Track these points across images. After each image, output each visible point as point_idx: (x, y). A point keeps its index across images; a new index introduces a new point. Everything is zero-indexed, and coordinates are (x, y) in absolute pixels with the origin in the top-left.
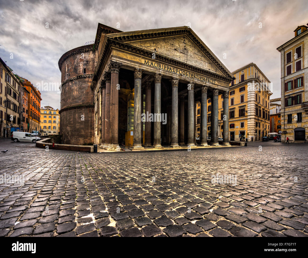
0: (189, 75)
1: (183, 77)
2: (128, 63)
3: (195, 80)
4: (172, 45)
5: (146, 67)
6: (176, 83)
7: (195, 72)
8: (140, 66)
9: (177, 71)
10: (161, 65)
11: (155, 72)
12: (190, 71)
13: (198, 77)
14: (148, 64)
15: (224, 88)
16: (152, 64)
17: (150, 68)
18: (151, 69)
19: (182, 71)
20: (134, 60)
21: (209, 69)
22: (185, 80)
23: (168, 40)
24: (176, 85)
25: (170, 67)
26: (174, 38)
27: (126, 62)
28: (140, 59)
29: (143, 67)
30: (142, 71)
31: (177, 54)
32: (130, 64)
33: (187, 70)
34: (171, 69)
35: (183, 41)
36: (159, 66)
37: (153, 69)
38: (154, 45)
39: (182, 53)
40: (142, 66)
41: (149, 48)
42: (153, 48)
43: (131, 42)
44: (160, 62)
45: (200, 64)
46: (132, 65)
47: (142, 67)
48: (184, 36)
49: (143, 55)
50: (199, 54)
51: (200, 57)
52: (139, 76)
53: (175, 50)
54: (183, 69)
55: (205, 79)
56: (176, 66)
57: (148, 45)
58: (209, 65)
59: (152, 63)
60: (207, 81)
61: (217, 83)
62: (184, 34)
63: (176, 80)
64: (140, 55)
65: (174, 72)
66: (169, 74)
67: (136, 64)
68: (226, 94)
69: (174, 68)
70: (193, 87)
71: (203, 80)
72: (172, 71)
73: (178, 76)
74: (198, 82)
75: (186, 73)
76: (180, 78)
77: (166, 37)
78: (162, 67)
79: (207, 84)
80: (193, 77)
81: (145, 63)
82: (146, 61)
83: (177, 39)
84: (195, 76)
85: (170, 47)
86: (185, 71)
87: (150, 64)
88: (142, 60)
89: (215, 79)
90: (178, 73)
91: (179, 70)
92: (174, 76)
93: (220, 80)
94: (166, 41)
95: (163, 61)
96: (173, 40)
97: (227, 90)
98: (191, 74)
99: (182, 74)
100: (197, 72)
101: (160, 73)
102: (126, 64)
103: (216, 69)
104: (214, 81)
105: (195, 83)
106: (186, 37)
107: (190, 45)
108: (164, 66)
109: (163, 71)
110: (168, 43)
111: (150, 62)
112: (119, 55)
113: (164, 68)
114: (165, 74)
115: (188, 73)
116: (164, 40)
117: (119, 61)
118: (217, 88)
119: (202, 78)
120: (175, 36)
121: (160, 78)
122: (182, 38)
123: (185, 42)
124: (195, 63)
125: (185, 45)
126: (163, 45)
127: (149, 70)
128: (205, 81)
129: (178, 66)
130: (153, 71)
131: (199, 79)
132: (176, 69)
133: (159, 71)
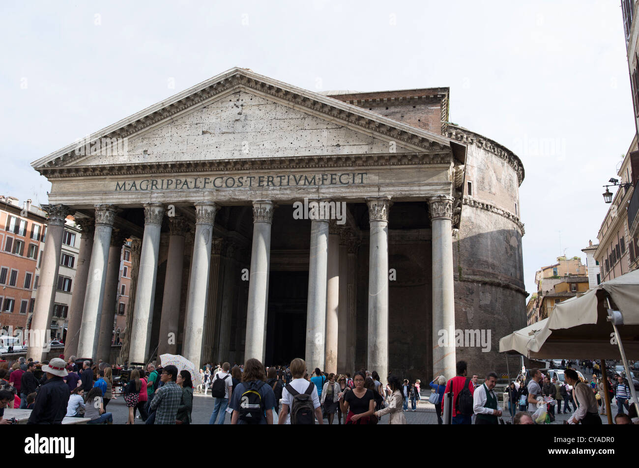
0: (248, 183)
3: (269, 192)
4: (197, 124)
5: (116, 197)
7: (268, 169)
8: (104, 197)
9: (205, 183)
10: (159, 181)
11: (139, 201)
12: (248, 172)
13: (285, 182)
14: (125, 189)
16: (134, 185)
17: (126, 197)
18: (130, 197)
19: (225, 179)
20: (92, 190)
22: (232, 200)
23: (185, 119)
25: (183, 180)
26: (205, 107)
27: (74, 198)
28: (106, 182)
29: (110, 199)
30: (106, 207)
31: (211, 142)
32: (83, 200)
33: (240, 172)
34: (186, 182)
35: (232, 104)
36: (153, 185)
37: (133, 196)
38: (145, 142)
39: (227, 133)
40: (107, 197)
41: (131, 153)
42: (141, 151)
44: (153, 175)
45: (295, 142)
46: (88, 200)
47: (107, 199)
48: (238, 90)
49: (110, 175)
50: (294, 116)
51: (299, 122)
52: (100, 219)
53: (204, 133)
55: (314, 178)
56: (199, 173)
58: (334, 133)
59: (134, 183)
60: (328, 181)
61: (377, 178)
62: (232, 87)
63: (201, 207)
64: (103, 175)
65: (195, 188)
66: (180, 196)
67: (94, 197)
69: (196, 177)
70: (261, 212)
71: (305, 184)
72: (188, 188)
73: (208, 196)
74: (282, 194)
75: (236, 180)
76: (215, 199)
77: (176, 115)
78: (159, 186)
79: (324, 193)
80: (265, 183)
81: (116, 190)
82: (121, 183)
83: (213, 106)
84: (272, 181)
85: (189, 132)
86: (232, 176)
87: (128, 187)
88: (110, 184)
89: (360, 168)
90: (210, 186)
91: (212, 179)
92: (194, 198)
93: (388, 167)
94: (180, 122)
95: (160, 173)
96: (199, 114)
97: (436, 190)
98: (257, 178)
99: (224, 185)
100: (274, 168)
101: (154, 200)
102: (74, 202)
103: (371, 135)
104: (362, 174)
105: (272, 201)
106: (242, 90)
107: (257, 103)
108: (165, 181)
109: (163, 194)
110: (184, 126)
111: (129, 182)
112: (63, 189)
113: (165, 186)
114: (168, 199)
115: (245, 178)
116: (173, 122)
117: (61, 200)
118: (376, 194)
119: (303, 178)
120: (204, 102)
121: (152, 213)
122: (229, 98)
123: (240, 103)
124: (274, 146)
125: (239, 110)
126: (169, 134)
127: (124, 200)
128: (315, 184)
129: (206, 171)
130: (135, 200)
131: (288, 185)
132: (202, 179)
133: (151, 198)
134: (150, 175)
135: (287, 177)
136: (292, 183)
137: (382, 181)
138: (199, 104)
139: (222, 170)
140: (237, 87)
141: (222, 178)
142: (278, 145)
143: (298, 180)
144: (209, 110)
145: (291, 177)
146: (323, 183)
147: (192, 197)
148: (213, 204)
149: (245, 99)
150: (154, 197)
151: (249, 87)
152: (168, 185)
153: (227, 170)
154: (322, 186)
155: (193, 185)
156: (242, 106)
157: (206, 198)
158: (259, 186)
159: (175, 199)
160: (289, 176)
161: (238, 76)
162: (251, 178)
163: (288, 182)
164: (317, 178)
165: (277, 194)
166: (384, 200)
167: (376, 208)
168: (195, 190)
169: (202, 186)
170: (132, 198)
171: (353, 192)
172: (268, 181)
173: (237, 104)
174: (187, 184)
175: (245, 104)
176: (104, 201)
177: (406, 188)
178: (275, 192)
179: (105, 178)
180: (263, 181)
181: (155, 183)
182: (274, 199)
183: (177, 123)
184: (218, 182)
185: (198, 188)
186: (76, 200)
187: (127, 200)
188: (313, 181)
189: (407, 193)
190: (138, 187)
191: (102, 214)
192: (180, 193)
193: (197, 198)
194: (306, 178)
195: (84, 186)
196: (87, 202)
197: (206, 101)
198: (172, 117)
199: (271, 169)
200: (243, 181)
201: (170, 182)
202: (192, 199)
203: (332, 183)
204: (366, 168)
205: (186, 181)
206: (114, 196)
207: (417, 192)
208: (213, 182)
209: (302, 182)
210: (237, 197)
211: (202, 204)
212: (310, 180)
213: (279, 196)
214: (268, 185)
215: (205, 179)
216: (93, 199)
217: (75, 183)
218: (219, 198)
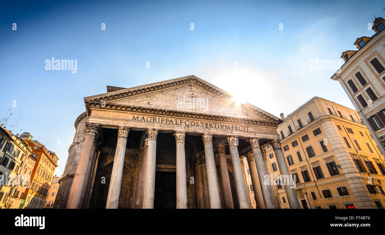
0: (201, 125)
1: (192, 130)
2: (109, 122)
3: (212, 130)
4: (173, 95)
5: (134, 123)
6: (180, 137)
7: (211, 120)
8: (126, 123)
9: (181, 122)
10: (157, 118)
11: (146, 127)
12: (201, 120)
13: (217, 126)
14: (138, 120)
15: (268, 136)
16: (143, 118)
17: (139, 124)
18: (142, 124)
19: (190, 122)
20: (118, 118)
21: (235, 114)
22: (195, 132)
23: (168, 92)
24: (180, 140)
25: (170, 119)
26: (176, 89)
27: (107, 121)
28: (127, 115)
30: (128, 128)
32: (113, 123)
33: (197, 119)
35: (188, 90)
36: (154, 120)
37: (144, 124)
38: (148, 98)
40: (128, 123)
41: (141, 102)
42: (146, 102)
43: (116, 100)
44: (155, 115)
45: (218, 110)
46: (115, 123)
48: (191, 85)
49: (131, 111)
50: (215, 99)
51: (218, 102)
52: (123, 134)
54: (190, 119)
55: (229, 126)
56: (178, 117)
57: (140, 100)
60: (235, 129)
61: (253, 129)
62: (189, 83)
63: (181, 134)
64: (127, 111)
65: (176, 124)
67: (119, 122)
68: (275, 144)
69: (176, 119)
70: (209, 139)
71: (226, 129)
72: (173, 124)
73: (183, 129)
74: (217, 132)
75: (196, 123)
76: (187, 131)
77: (164, 89)
78: (157, 121)
79: (234, 134)
80: (209, 126)
81: (133, 119)
82: (136, 117)
83: (180, 89)
84: (211, 126)
85: (170, 98)
86: (194, 121)
87: (140, 119)
88: (129, 116)
89: (246, 124)
90: (183, 124)
91: (184, 121)
92: (176, 129)
93: (256, 126)
94: (165, 93)
95: (158, 114)
96: (174, 91)
97: (275, 137)
98: (205, 123)
99: (190, 125)
100: (213, 120)
101: (155, 128)
102: (106, 123)
103: (246, 112)
104: (247, 127)
105: (213, 135)
106: (193, 85)
107: (199, 91)
108: (160, 119)
109: (159, 125)
110: (168, 95)
111: (140, 117)
112: (99, 115)
113: (160, 121)
114: (163, 128)
115: (199, 123)
116: (162, 92)
117: (97, 121)
118: (254, 136)
119: (224, 126)
120: (177, 86)
121: (154, 134)
122: (187, 87)
123: (192, 90)
124: (210, 110)
125: (192, 93)
126: (161, 97)
127: (138, 126)
128: (230, 129)
129: (182, 117)
130: (144, 126)
131: (219, 128)
132: (179, 120)
133: (153, 126)
134: (153, 115)
135: (217, 125)
136: (220, 127)
137: (255, 131)
138: (175, 87)
139: (190, 117)
140: (191, 83)
141: (189, 121)
142: (212, 110)
143: (222, 126)
144: (179, 90)
145: (219, 125)
146: (233, 129)
147: (175, 128)
148: (186, 133)
149: (194, 89)
150: (155, 126)
151: (196, 84)
152: (162, 121)
153: (192, 118)
154: (233, 130)
155: (175, 123)
156: (193, 91)
157: (182, 130)
158: (206, 127)
159: (167, 129)
160: (218, 124)
161: (193, 79)
162: (202, 123)
163: (219, 127)
164: (230, 127)
165: (215, 132)
166: (258, 139)
167: (256, 142)
168: (176, 125)
169: (179, 123)
170: (143, 125)
171: (246, 134)
172: (210, 125)
173: (191, 90)
174: (172, 122)
175: (194, 91)
176: (125, 125)
177: (265, 135)
178: (213, 131)
179: (127, 113)
180: (208, 125)
181: (155, 119)
182: (214, 134)
183: (164, 93)
184: (187, 123)
185: (178, 124)
186: (108, 122)
187: (139, 126)
188: (229, 128)
189: (265, 137)
190: (146, 120)
191: (124, 131)
192: (169, 126)
193: (178, 129)
194: (226, 126)
195: (112, 115)
196: (115, 124)
197: (178, 86)
198: (162, 90)
199: (212, 120)
200: (199, 124)
201: (163, 120)
202: (175, 129)
203: (236, 130)
204: (249, 125)
205: (171, 120)
206: (132, 123)
207: (269, 137)
208: (184, 122)
209: (224, 128)
210: (197, 131)
211: (181, 132)
212: (227, 127)
213: (216, 133)
214: (210, 127)
215: (181, 121)
216: (119, 123)
217: (108, 113)
218: (189, 130)
